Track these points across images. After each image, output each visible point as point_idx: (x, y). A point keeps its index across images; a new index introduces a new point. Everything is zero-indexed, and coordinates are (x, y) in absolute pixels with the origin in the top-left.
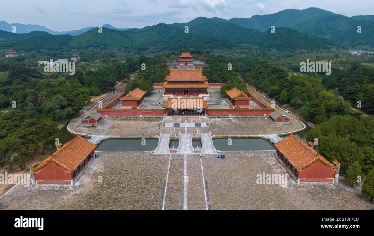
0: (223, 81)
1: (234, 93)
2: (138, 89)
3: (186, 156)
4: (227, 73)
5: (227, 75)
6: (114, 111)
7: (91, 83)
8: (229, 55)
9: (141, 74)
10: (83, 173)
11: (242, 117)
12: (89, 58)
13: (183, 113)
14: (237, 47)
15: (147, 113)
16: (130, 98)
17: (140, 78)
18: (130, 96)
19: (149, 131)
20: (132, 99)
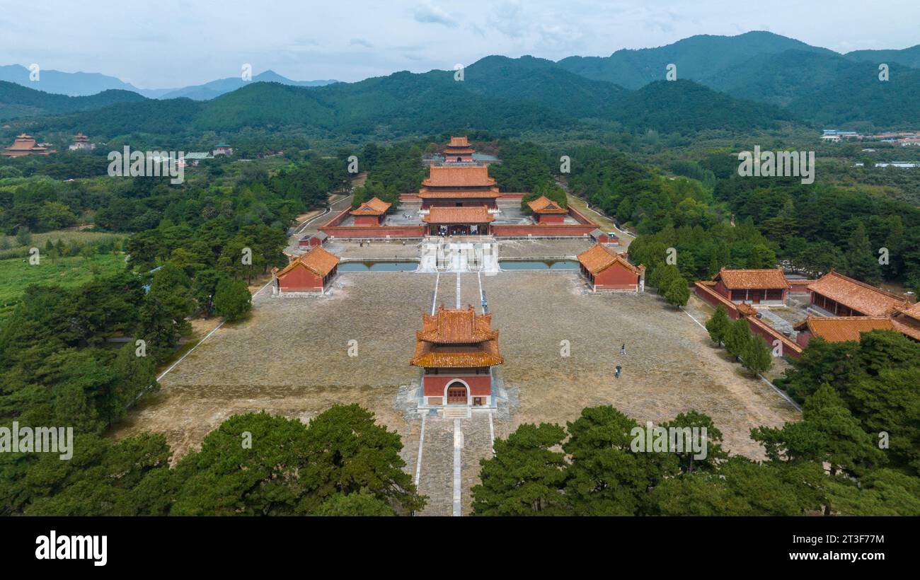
0: (528, 190)
1: (539, 205)
2: (377, 199)
3: (459, 274)
4: (535, 175)
5: (535, 178)
6: (346, 229)
7: (286, 194)
8: (553, 144)
9: (376, 178)
10: (331, 286)
11: (548, 238)
12: (252, 150)
13: (455, 232)
14: (573, 126)
15: (397, 233)
16: (367, 212)
17: (374, 184)
18: (367, 208)
19: (403, 254)
20: (371, 213)
